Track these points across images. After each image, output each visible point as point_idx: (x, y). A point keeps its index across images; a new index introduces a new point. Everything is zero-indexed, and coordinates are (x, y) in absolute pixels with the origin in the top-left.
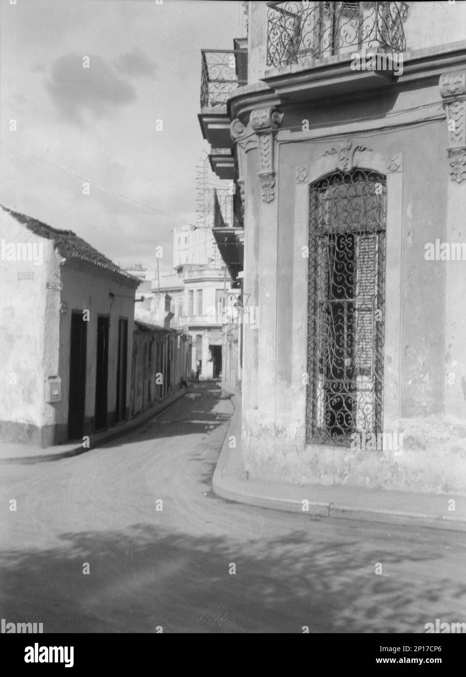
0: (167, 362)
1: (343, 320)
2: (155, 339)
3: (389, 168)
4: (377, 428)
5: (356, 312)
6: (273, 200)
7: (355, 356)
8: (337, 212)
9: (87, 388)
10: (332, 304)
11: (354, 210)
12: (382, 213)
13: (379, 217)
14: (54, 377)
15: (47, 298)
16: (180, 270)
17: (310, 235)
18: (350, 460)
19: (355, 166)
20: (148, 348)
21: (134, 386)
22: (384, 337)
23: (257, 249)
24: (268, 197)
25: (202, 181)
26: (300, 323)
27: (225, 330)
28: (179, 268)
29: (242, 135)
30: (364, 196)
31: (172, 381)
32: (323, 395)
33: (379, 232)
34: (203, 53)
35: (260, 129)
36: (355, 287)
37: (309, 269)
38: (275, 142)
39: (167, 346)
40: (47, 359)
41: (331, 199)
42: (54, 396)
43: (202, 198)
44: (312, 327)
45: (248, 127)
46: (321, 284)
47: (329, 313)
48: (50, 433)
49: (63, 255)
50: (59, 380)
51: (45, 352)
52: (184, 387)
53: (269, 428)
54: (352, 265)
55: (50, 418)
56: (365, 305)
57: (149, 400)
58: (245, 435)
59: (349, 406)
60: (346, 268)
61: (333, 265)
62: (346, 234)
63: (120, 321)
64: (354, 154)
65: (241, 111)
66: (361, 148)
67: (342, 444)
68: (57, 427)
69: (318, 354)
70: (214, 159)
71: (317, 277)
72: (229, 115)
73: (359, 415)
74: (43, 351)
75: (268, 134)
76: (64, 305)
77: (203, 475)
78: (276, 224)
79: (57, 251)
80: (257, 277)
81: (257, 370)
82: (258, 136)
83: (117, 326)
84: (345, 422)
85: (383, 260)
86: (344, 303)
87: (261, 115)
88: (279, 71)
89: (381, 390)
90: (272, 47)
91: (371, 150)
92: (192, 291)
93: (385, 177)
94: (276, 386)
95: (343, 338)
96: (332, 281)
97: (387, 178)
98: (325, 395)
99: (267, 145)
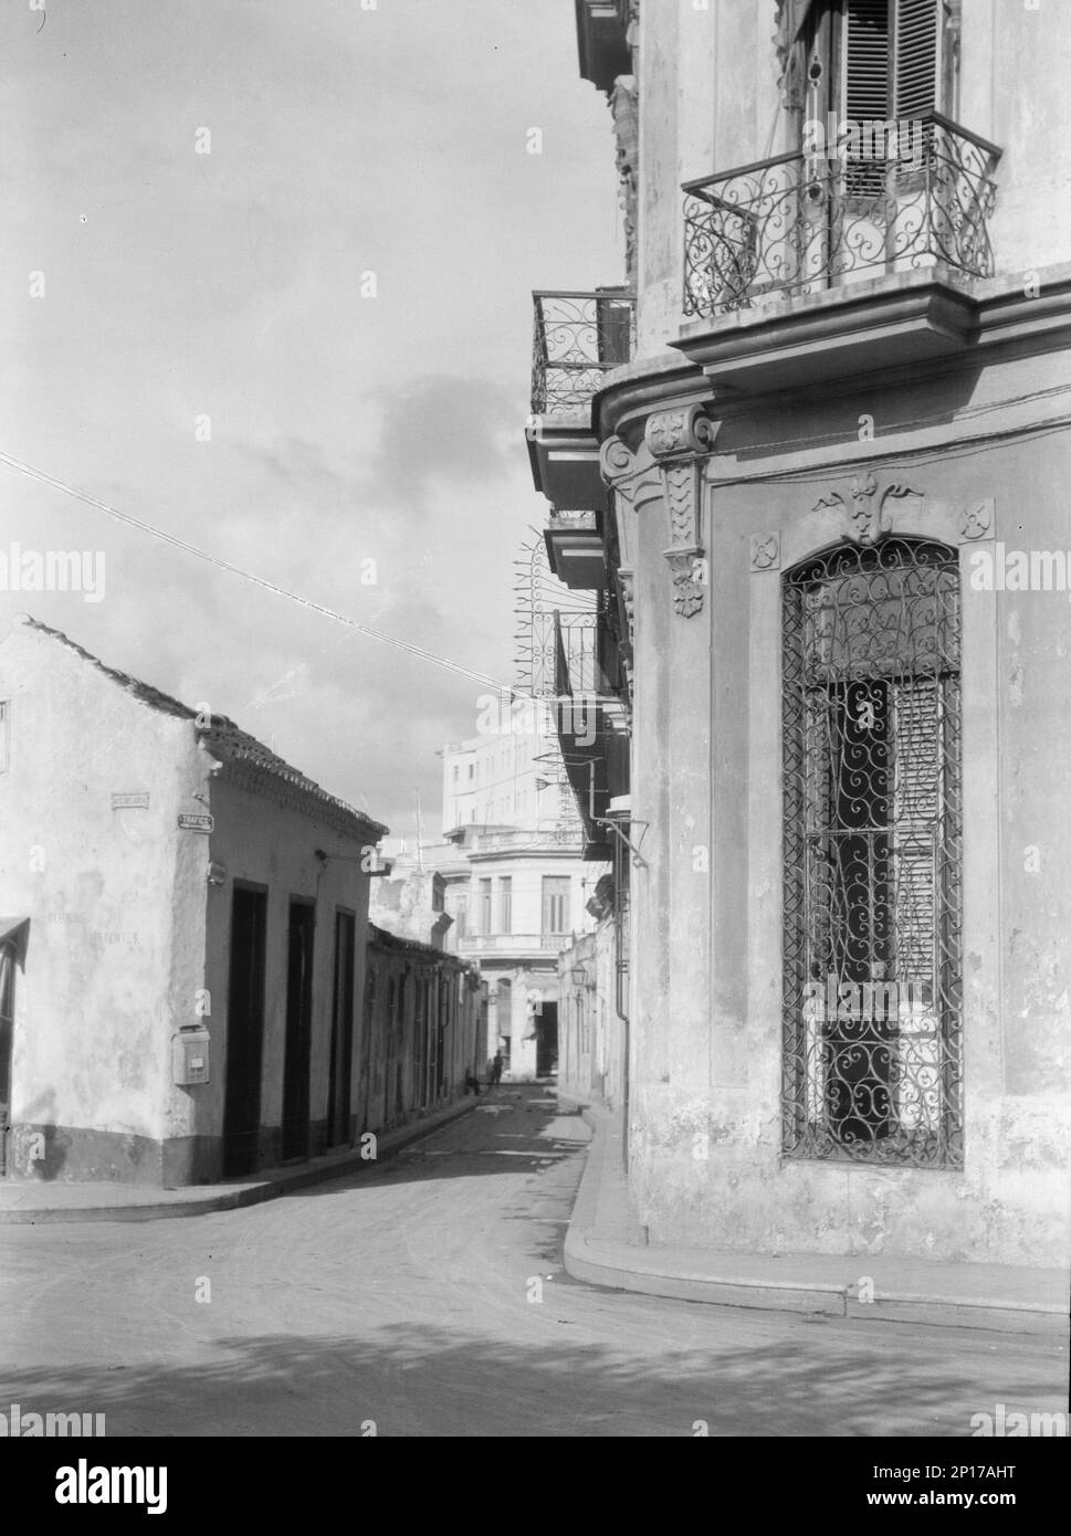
0: (436, 1027)
1: (865, 877)
2: (412, 971)
3: (964, 533)
4: (950, 1119)
5: (896, 856)
6: (700, 610)
7: (894, 958)
8: (846, 634)
9: (266, 1060)
10: (839, 839)
11: (885, 629)
12: (948, 635)
13: (944, 643)
14: (194, 1028)
15: (179, 851)
16: (458, 837)
17: (785, 685)
18: (887, 1194)
19: (886, 530)
20: (396, 987)
21: (368, 1068)
22: (961, 910)
23: (663, 719)
24: (688, 606)
25: (527, 594)
26: (766, 884)
27: (566, 964)
28: (456, 834)
29: (625, 471)
30: (907, 596)
31: (447, 1072)
32: (820, 1046)
33: (944, 676)
34: (537, 298)
35: (668, 455)
36: (891, 801)
37: (785, 762)
38: (703, 482)
39: (437, 990)
40: (177, 988)
41: (832, 607)
42: (193, 1069)
43: (527, 631)
44: (794, 892)
45: (639, 452)
46: (814, 793)
47: (833, 862)
48: (183, 1154)
49: (216, 755)
50: (204, 1035)
51: (173, 971)
52: (472, 1093)
53: (695, 1124)
54: (884, 750)
55: (183, 1121)
56: (915, 840)
57: (399, 1108)
58: (640, 1143)
59: (883, 1070)
60: (869, 757)
61: (840, 751)
62: (869, 681)
63: (338, 915)
64: (883, 502)
65: (625, 418)
66: (898, 490)
67: (867, 1159)
68: (197, 1142)
69: (809, 952)
70: (556, 540)
71: (802, 779)
72: (595, 432)
73: (907, 1091)
74: (168, 966)
75: (687, 465)
76: (218, 867)
77: (538, 1244)
78: (707, 663)
79: (202, 745)
80: (665, 782)
81: (666, 993)
82: (663, 471)
83: (332, 927)
84: (873, 1107)
85: (954, 739)
86: (866, 836)
87: (670, 424)
88: (712, 324)
89: (957, 1032)
90: (695, 276)
91: (922, 495)
92: (488, 880)
93: (956, 551)
94: (710, 1029)
95: (866, 916)
96: (839, 787)
97: (961, 554)
98: (825, 1045)
99: (683, 491)
